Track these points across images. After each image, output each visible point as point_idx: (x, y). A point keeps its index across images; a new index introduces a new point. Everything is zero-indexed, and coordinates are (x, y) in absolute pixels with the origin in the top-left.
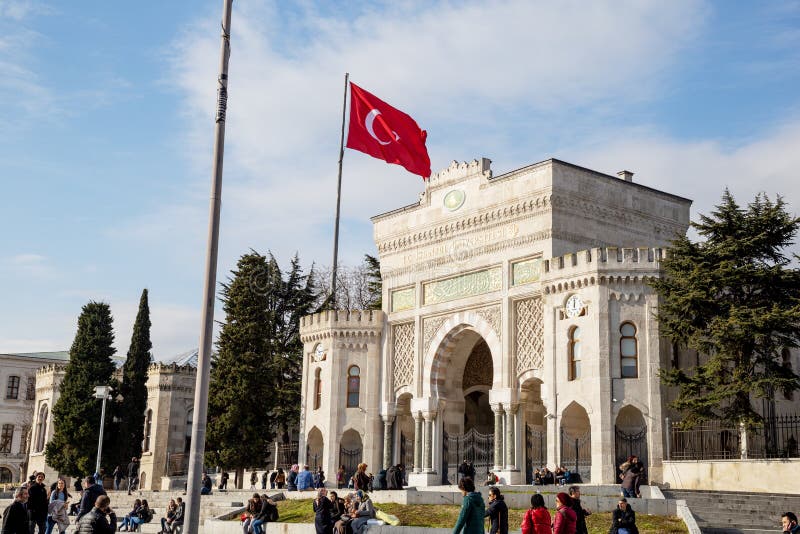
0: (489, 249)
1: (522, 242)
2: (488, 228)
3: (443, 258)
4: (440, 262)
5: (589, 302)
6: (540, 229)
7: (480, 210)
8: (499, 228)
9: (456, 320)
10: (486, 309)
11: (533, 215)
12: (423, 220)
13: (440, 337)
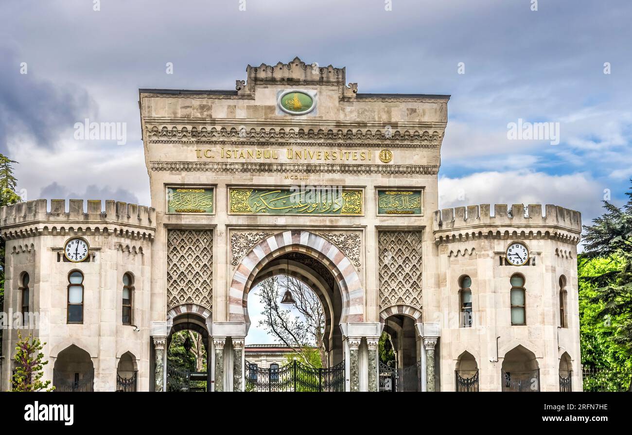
0: (345, 169)
1: (398, 171)
2: (349, 146)
3: (270, 165)
4: (265, 168)
5: (539, 254)
6: (424, 162)
7: (339, 124)
8: (363, 150)
9: (288, 239)
10: (338, 233)
11: (415, 147)
12: (241, 114)
13: (260, 253)
